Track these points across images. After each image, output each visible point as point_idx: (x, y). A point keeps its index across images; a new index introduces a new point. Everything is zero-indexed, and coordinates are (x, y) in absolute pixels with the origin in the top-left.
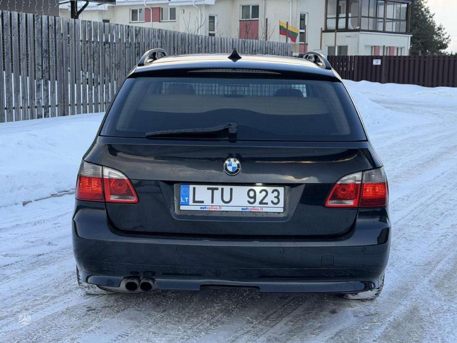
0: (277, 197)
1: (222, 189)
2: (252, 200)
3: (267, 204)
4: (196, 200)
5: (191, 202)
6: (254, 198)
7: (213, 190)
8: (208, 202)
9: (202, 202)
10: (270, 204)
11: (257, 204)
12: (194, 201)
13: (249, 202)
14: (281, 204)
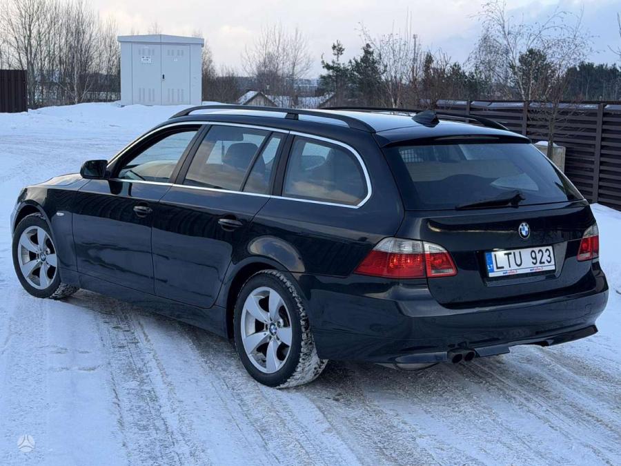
0: (549, 256)
1: (514, 253)
2: (534, 261)
3: (544, 263)
4: (499, 266)
5: (495, 269)
6: (535, 258)
7: (508, 254)
8: (506, 267)
9: (503, 268)
10: (547, 264)
11: (538, 264)
12: (498, 268)
13: (533, 263)
14: (553, 262)
